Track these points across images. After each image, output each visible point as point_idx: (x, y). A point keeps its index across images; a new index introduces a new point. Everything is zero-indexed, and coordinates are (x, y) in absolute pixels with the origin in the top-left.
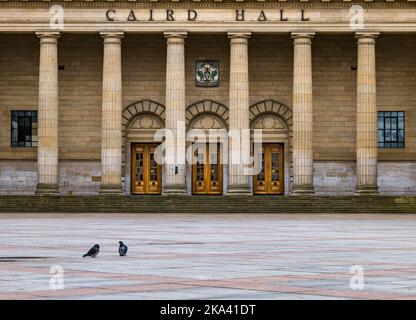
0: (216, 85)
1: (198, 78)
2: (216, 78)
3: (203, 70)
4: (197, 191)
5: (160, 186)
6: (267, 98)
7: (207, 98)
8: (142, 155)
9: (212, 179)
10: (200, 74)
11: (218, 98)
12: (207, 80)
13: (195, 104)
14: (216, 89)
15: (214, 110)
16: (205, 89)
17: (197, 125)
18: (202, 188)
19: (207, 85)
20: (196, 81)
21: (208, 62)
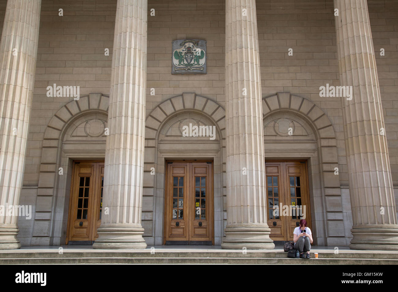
0: (201, 73)
1: (176, 62)
2: (202, 61)
3: (182, 50)
4: (171, 235)
7: (189, 90)
8: (88, 179)
10: (178, 56)
11: (205, 91)
12: (189, 65)
14: (202, 77)
15: (199, 107)
16: (185, 78)
17: (173, 131)
18: (179, 231)
19: (187, 72)
20: (173, 65)
21: (190, 40)
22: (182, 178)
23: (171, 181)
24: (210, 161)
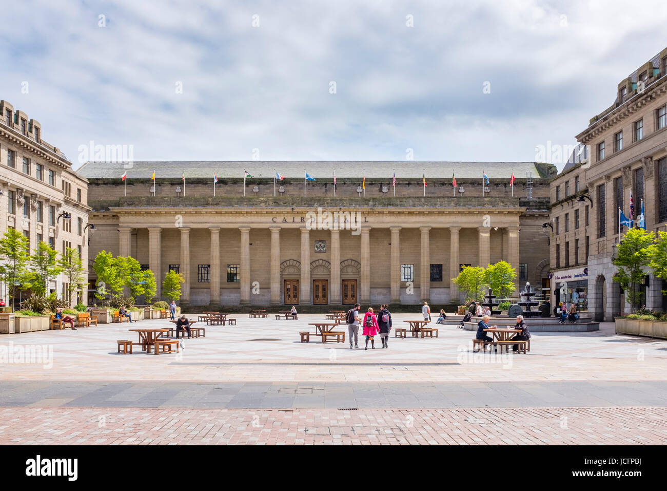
0: (325, 252)
1: (316, 249)
2: (325, 249)
3: (318, 245)
4: (316, 302)
5: (298, 301)
6: (349, 258)
7: (320, 258)
9: (323, 297)
10: (317, 247)
11: (325, 258)
12: (320, 250)
13: (314, 262)
14: (325, 254)
15: (323, 264)
16: (319, 254)
17: (316, 271)
18: (318, 301)
19: (320, 252)
20: (315, 250)
21: (320, 241)
22: (318, 285)
23: (315, 286)
24: (327, 280)
